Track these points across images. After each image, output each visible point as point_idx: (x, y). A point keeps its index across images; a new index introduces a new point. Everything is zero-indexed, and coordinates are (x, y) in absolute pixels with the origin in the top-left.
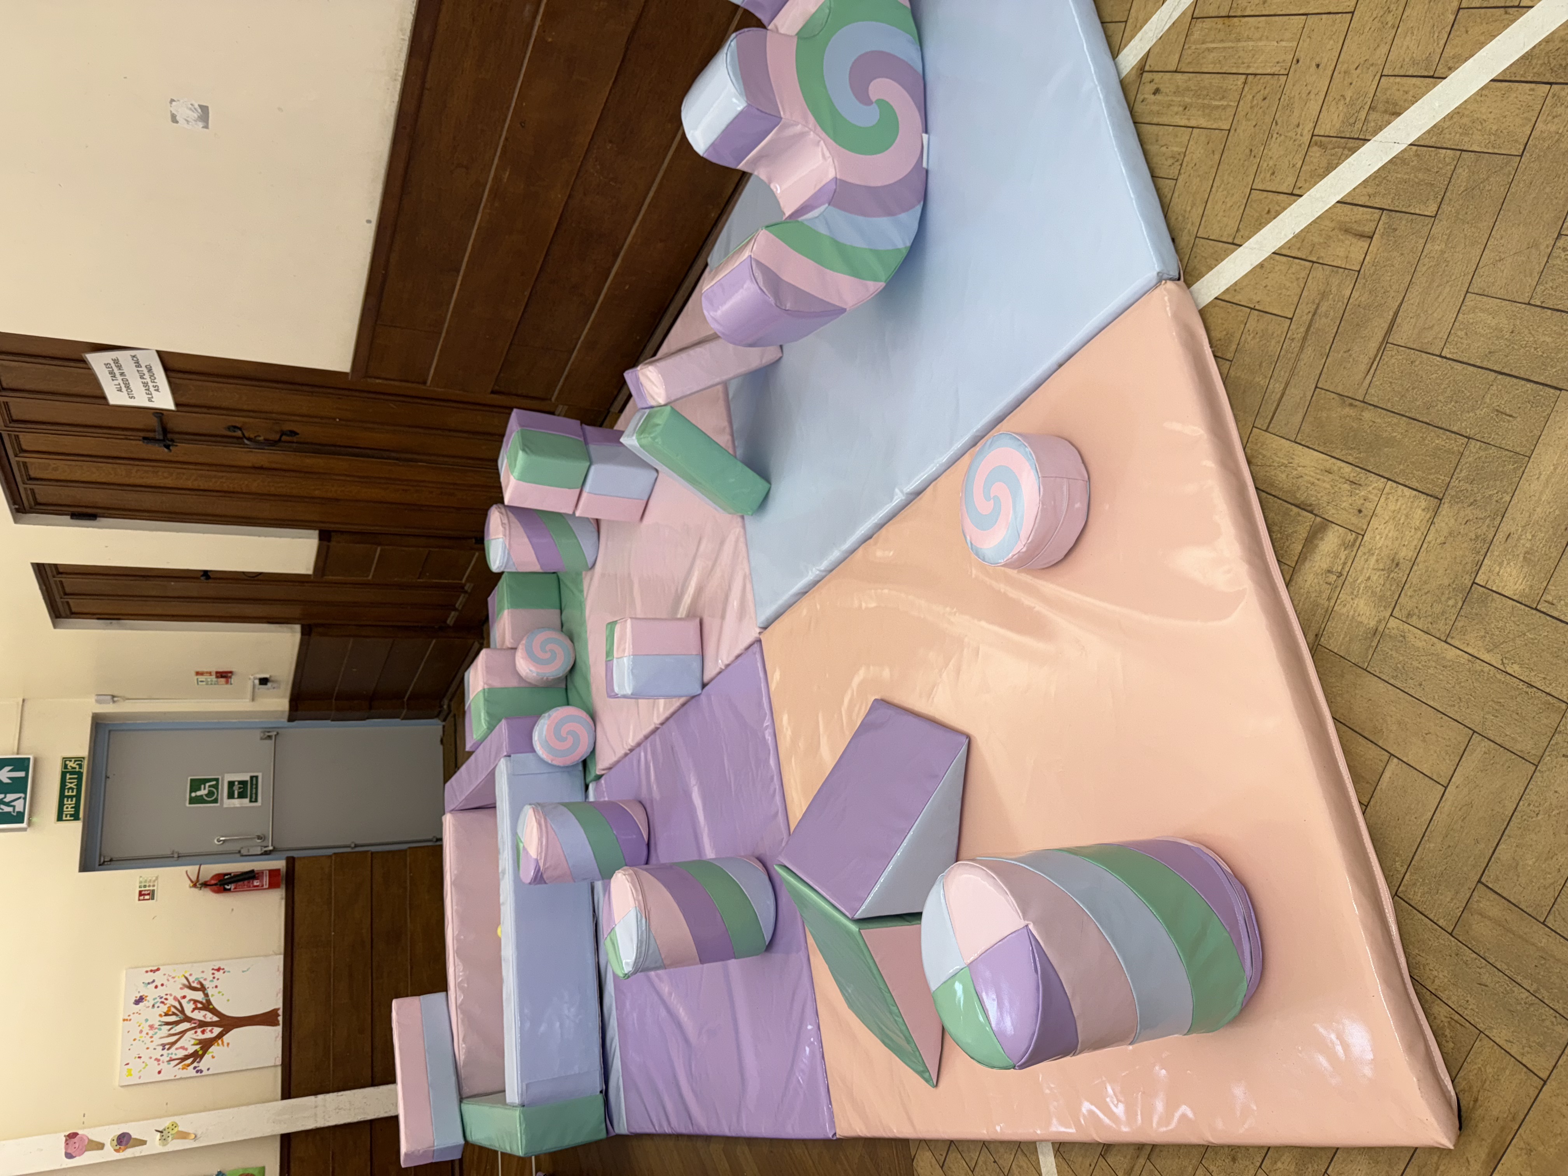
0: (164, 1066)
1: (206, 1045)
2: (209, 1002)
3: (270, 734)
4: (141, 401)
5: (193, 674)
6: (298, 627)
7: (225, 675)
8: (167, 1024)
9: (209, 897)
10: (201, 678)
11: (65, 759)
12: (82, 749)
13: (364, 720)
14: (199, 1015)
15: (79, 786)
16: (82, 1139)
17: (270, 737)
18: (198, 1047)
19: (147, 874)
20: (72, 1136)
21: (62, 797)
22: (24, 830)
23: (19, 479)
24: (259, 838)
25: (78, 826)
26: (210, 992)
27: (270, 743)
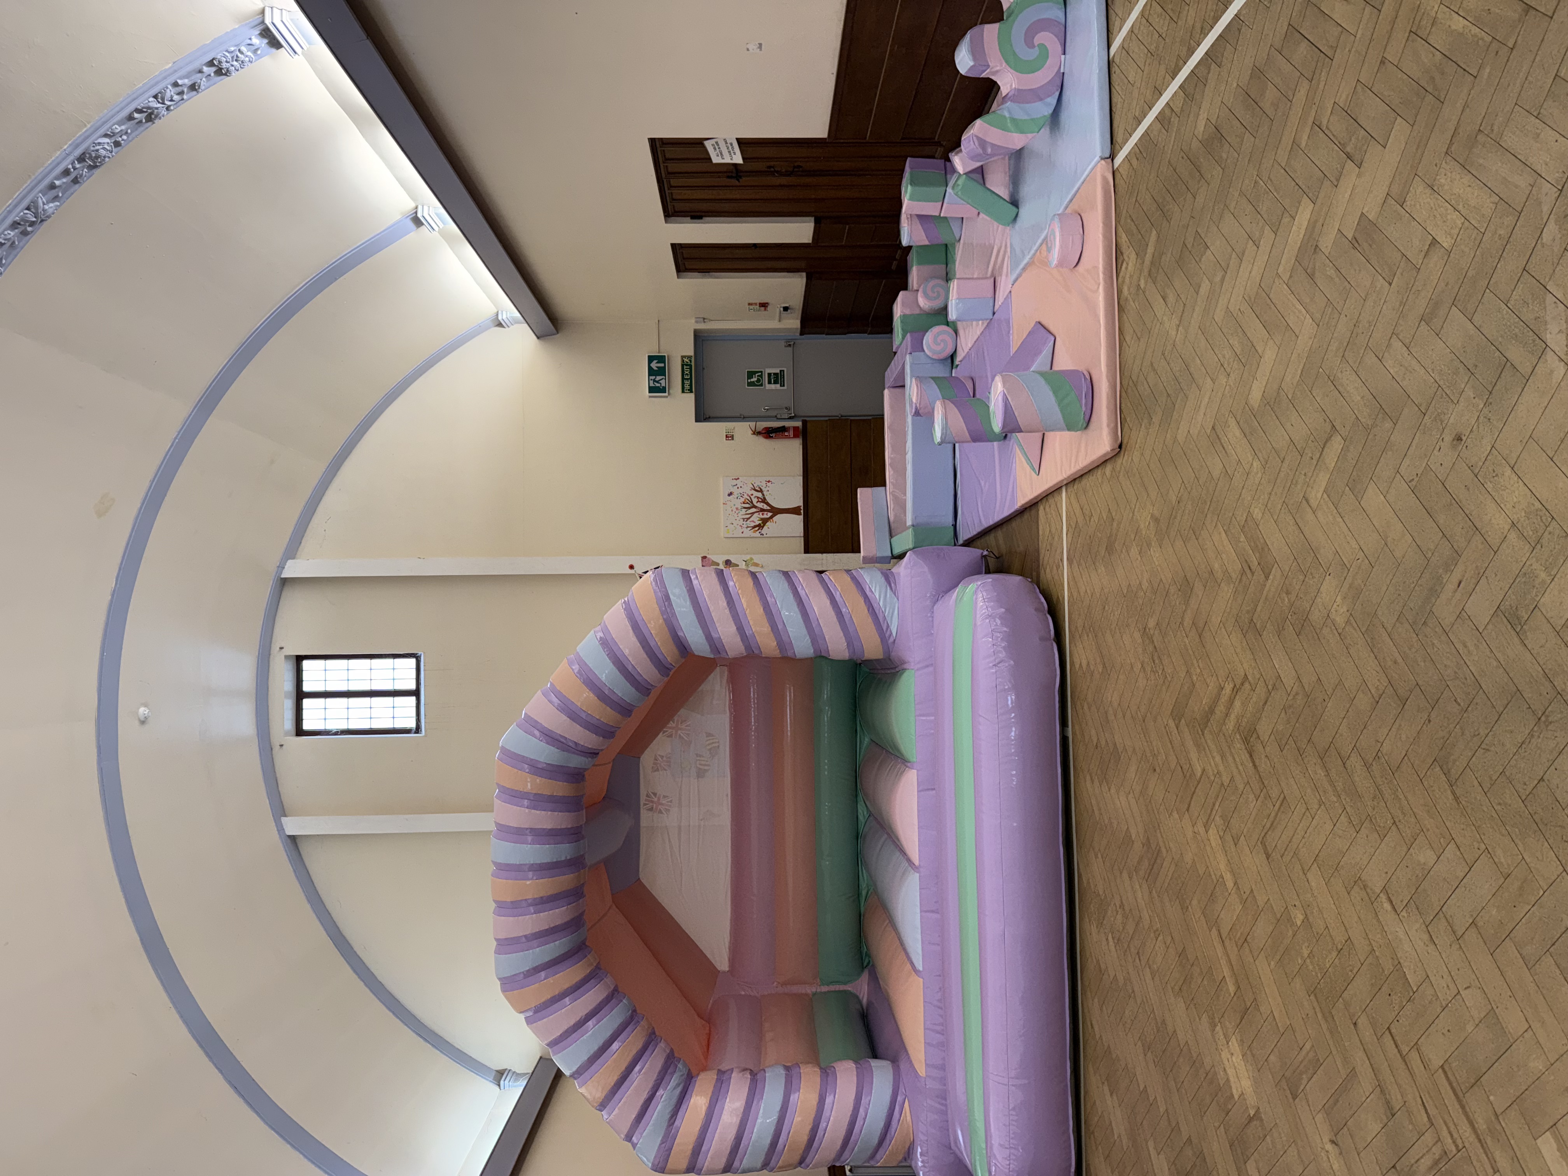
0: (745, 530)
1: (765, 521)
2: (765, 499)
3: (790, 344)
4: (727, 160)
5: (747, 305)
6: (804, 274)
7: (764, 305)
8: (745, 508)
9: (761, 440)
10: (751, 307)
11: (683, 357)
12: (691, 352)
13: (845, 334)
14: (760, 505)
15: (691, 372)
16: (709, 559)
17: (790, 345)
18: (760, 522)
19: (730, 425)
20: (704, 558)
21: (683, 379)
22: (666, 397)
23: (668, 201)
24: (786, 408)
25: (692, 395)
26: (765, 493)
27: (790, 349)
